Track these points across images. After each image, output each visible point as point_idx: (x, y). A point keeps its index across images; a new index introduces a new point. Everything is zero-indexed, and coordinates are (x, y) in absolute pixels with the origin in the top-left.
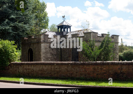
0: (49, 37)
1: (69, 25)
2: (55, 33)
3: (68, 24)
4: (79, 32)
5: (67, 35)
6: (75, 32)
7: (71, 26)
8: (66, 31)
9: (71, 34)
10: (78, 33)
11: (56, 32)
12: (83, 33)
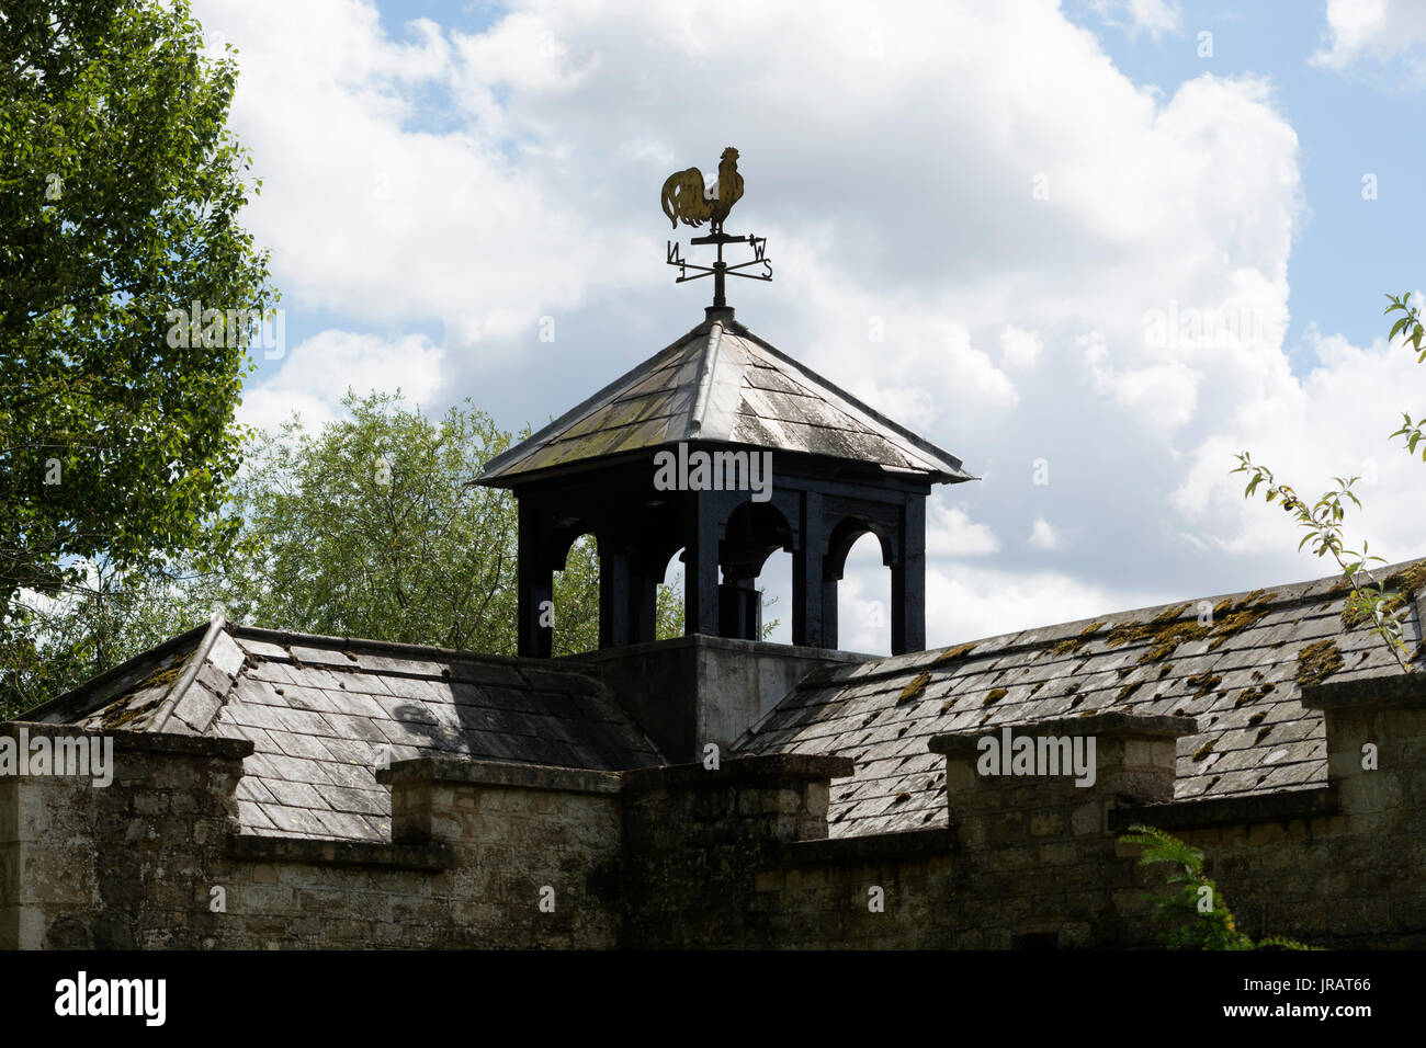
0: (251, 818)
1: (863, 439)
2: (442, 706)
3: (834, 413)
4: (1192, 657)
5: (814, 741)
6: (1059, 673)
7: (923, 461)
8: (777, 623)
9: (929, 716)
10: (1158, 697)
11: (463, 672)
12: (1286, 707)
